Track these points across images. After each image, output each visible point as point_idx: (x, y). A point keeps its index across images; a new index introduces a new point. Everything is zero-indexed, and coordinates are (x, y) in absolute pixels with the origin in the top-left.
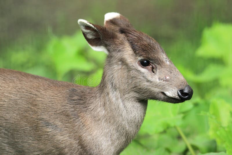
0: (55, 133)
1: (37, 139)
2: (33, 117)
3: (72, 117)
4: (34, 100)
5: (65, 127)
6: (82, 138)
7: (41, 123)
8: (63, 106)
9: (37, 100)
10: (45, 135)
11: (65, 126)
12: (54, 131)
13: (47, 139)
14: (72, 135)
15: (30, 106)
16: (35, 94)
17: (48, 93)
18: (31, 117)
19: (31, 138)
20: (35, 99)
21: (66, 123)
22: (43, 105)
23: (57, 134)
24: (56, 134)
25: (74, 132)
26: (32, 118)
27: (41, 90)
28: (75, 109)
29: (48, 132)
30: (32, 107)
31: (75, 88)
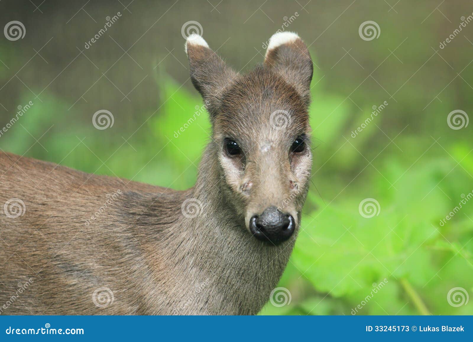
0: (86, 287)
1: (45, 303)
2: (35, 253)
3: (126, 251)
4: (40, 215)
5: (108, 275)
6: (146, 300)
7: (55, 265)
8: (106, 227)
9: (48, 215)
10: (63, 292)
11: (109, 273)
12: (83, 284)
13: (67, 302)
14: (124, 293)
15: (30, 230)
16: (40, 202)
17: (72, 199)
18: (33, 253)
19: (31, 301)
20: (41, 213)
21: (113, 266)
22: (61, 225)
23: (90, 289)
24: (87, 290)
25: (129, 286)
26: (34, 255)
27: (55, 194)
28: (136, 234)
29: (71, 286)
30: (35, 232)
31: (136, 192)
